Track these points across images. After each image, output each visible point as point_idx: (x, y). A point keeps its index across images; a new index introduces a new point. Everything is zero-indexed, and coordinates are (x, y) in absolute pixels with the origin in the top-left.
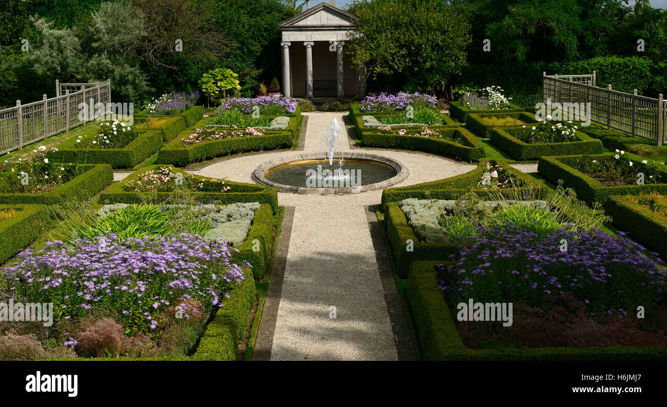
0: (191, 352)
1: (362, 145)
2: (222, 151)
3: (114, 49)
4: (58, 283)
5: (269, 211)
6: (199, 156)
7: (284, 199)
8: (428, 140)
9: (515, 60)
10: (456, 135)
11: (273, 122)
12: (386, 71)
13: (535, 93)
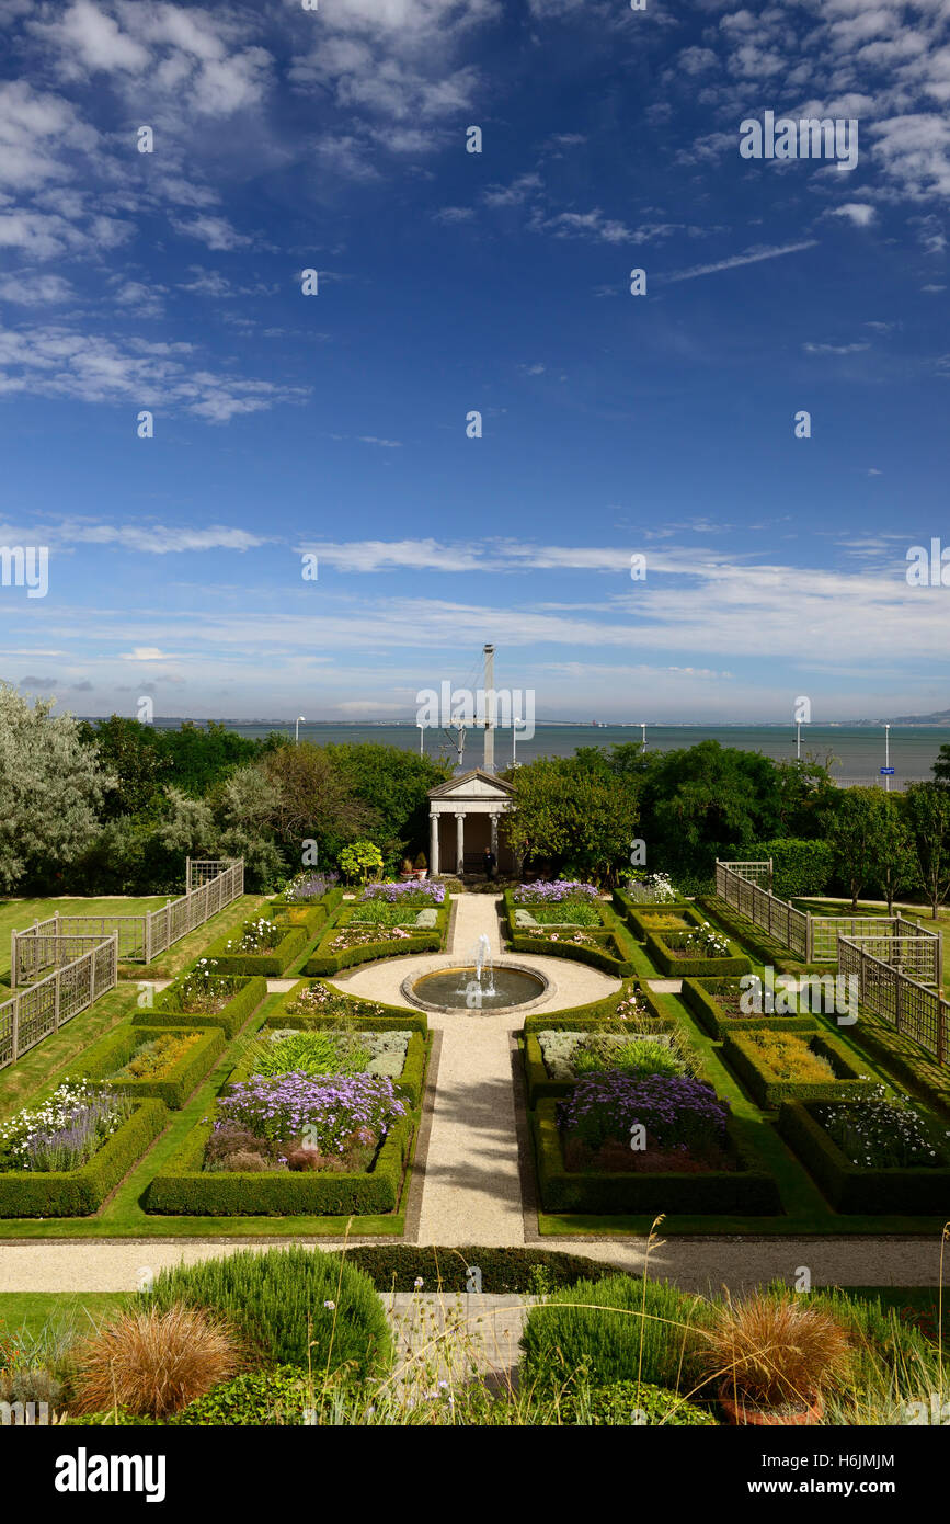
0: (370, 1169)
1: (511, 949)
2: (370, 957)
3: (249, 822)
4: (271, 1114)
5: (421, 1040)
6: (347, 963)
7: (434, 1020)
8: (580, 949)
9: (688, 842)
10: (610, 942)
11: (420, 917)
12: (544, 852)
13: (709, 879)
